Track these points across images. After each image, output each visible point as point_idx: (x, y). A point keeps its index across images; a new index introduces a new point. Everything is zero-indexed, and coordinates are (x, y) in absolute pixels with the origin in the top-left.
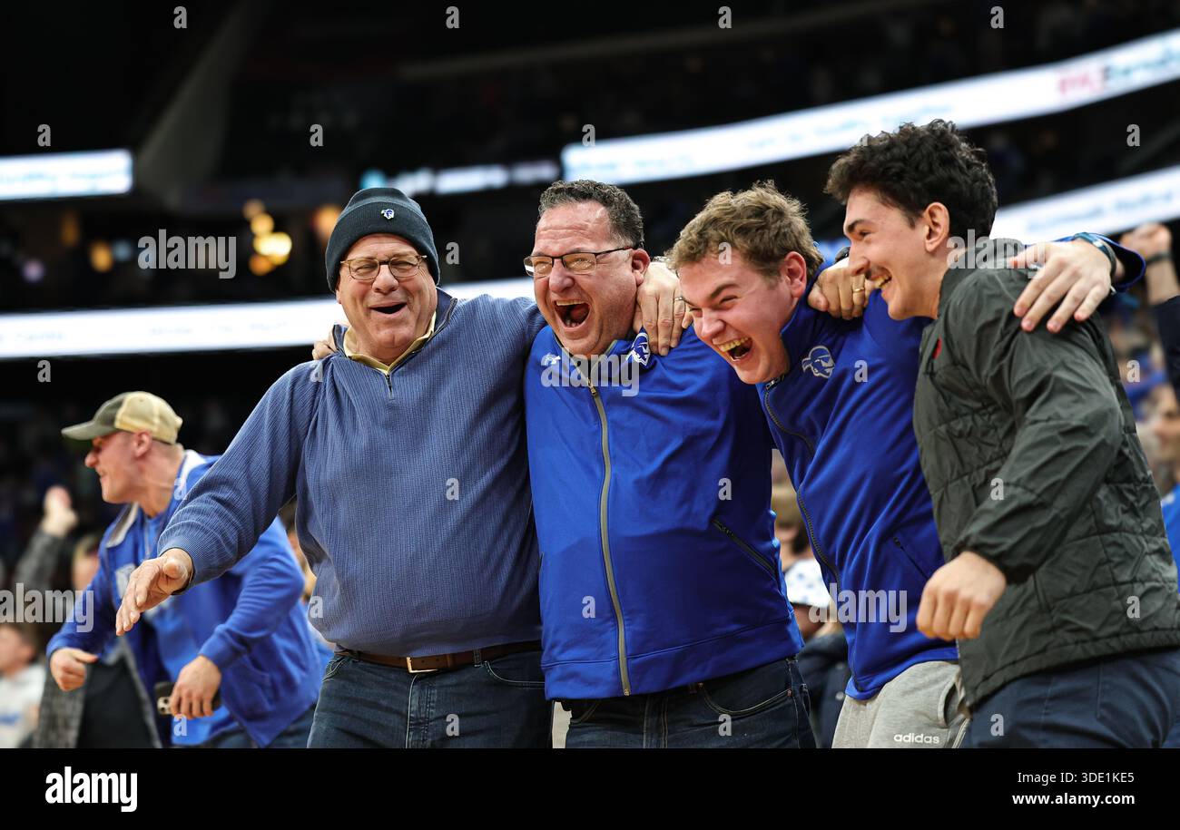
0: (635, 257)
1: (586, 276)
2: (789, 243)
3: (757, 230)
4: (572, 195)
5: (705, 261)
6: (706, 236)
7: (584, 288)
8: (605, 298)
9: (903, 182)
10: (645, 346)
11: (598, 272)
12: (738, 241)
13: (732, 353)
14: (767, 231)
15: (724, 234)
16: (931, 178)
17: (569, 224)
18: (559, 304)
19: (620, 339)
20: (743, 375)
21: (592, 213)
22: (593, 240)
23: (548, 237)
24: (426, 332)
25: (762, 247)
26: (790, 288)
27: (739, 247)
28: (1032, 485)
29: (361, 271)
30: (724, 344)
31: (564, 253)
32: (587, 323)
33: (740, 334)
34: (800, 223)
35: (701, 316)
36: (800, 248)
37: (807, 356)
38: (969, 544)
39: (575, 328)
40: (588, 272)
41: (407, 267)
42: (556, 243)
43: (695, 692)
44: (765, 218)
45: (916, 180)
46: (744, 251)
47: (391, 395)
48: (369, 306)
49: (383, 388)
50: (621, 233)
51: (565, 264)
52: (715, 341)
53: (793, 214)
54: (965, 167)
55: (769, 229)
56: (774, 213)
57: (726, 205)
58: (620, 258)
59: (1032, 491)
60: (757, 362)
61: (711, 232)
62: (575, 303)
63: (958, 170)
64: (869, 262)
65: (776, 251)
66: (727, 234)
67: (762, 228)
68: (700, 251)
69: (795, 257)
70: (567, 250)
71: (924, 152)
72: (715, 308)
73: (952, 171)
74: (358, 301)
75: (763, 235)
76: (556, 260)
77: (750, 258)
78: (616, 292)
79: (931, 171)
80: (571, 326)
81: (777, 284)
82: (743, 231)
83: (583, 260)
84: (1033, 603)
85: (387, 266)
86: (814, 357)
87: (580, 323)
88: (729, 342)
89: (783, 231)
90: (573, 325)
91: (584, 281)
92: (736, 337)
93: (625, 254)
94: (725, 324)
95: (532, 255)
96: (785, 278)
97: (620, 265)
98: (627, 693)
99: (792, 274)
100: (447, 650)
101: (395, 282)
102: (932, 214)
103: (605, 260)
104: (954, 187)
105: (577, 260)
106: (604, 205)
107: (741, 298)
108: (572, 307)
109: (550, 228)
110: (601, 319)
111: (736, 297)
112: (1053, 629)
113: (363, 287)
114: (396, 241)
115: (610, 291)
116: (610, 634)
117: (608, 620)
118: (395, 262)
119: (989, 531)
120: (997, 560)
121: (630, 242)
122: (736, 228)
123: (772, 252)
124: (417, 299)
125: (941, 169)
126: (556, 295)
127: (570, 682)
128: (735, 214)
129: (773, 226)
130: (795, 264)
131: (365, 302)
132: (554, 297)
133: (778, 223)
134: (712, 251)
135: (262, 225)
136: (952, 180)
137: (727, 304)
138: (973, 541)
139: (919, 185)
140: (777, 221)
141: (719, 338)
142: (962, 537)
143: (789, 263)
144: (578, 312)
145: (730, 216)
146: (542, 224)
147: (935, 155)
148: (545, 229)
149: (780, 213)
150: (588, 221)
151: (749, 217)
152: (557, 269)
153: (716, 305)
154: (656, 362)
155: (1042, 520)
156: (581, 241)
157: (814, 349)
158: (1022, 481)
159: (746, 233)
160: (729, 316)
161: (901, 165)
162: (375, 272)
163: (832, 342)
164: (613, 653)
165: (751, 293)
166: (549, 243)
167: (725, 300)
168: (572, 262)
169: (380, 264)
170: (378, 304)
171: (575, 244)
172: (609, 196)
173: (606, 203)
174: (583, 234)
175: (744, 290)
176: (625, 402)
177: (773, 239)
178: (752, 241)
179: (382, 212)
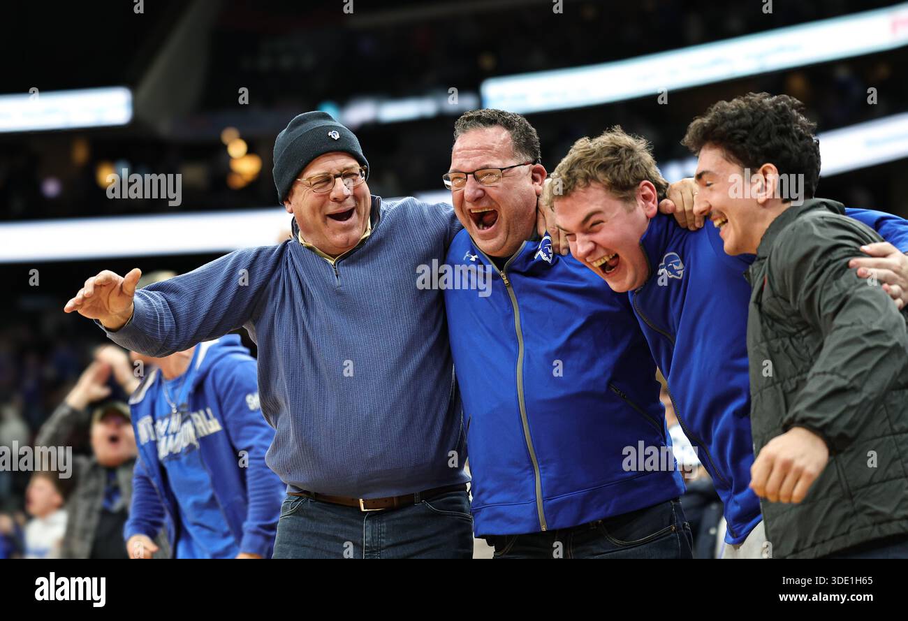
0: (534, 171)
1: (494, 187)
2: (641, 175)
3: (614, 166)
4: (481, 122)
5: (574, 195)
6: (574, 174)
7: (493, 197)
8: (510, 205)
9: (744, 145)
10: (550, 247)
11: (505, 184)
12: (600, 175)
13: (604, 267)
14: (622, 165)
15: (588, 172)
16: (768, 145)
17: (479, 145)
18: (473, 212)
19: (527, 239)
20: (614, 286)
21: (498, 136)
22: (499, 158)
23: (462, 157)
24: (365, 232)
25: (619, 179)
26: (643, 210)
27: (601, 181)
28: (844, 373)
29: (317, 186)
30: (595, 261)
31: (475, 169)
32: (497, 226)
33: (608, 251)
34: (648, 158)
35: (575, 240)
36: (650, 177)
37: (662, 262)
38: (797, 419)
39: (487, 231)
40: (496, 184)
41: (354, 177)
42: (469, 161)
43: (595, 527)
44: (620, 156)
45: (755, 144)
46: (605, 184)
47: (337, 282)
48: (327, 213)
49: (331, 276)
50: (522, 152)
51: (476, 178)
52: (588, 259)
53: (641, 151)
54: (797, 138)
55: (624, 164)
56: (626, 150)
57: (586, 148)
58: (522, 172)
60: (625, 273)
61: (577, 171)
62: (486, 210)
63: (791, 140)
64: (710, 207)
65: (631, 182)
66: (590, 171)
67: (619, 163)
68: (570, 188)
69: (647, 185)
70: (478, 167)
71: (766, 124)
72: (586, 232)
73: (786, 140)
74: (316, 210)
75: (619, 169)
76: (469, 176)
77: (611, 189)
78: (519, 200)
79: (769, 139)
80: (483, 229)
81: (635, 208)
82: (604, 167)
83: (491, 174)
85: (340, 178)
86: (667, 263)
87: (491, 226)
88: (600, 259)
90: (485, 228)
91: (493, 192)
92: (605, 254)
93: (525, 169)
94: (596, 244)
95: (450, 172)
96: (640, 202)
97: (522, 177)
98: (544, 529)
99: (646, 198)
100: (394, 493)
101: (349, 191)
102: (765, 173)
103: (509, 174)
104: (786, 153)
105: (486, 175)
106: (507, 129)
107: (607, 221)
108: (483, 214)
109: (464, 149)
110: (508, 223)
111: (602, 222)
113: (321, 199)
114: (343, 157)
115: (515, 199)
116: (529, 480)
117: (526, 469)
118: (346, 174)
119: (812, 407)
120: (821, 431)
121: (530, 159)
122: (597, 165)
123: (629, 182)
125: (776, 138)
126: (470, 204)
127: (497, 521)
128: (595, 154)
129: (627, 161)
130: (648, 190)
131: (323, 210)
132: (468, 205)
133: (631, 159)
134: (579, 186)
135: (237, 149)
136: (784, 147)
137: (596, 227)
138: (800, 417)
139: (757, 149)
140: (630, 156)
141: (592, 257)
142: (790, 414)
143: (642, 190)
144: (489, 217)
145: (591, 156)
146: (457, 146)
147: (774, 127)
148: (459, 150)
149: (630, 150)
150: (494, 142)
151: (607, 156)
152: (471, 183)
153: (587, 230)
156: (488, 158)
157: (667, 255)
158: (837, 371)
159: (605, 170)
160: (598, 238)
161: (745, 132)
162: (331, 185)
163: (680, 248)
164: (532, 497)
165: (615, 217)
166: (463, 161)
167: (593, 224)
168: (482, 177)
169: (335, 178)
170: (335, 211)
171: (484, 161)
172: (511, 122)
173: (509, 127)
174: (490, 153)
175: (608, 216)
176: (534, 291)
177: (628, 171)
178: (611, 175)
179: (329, 134)
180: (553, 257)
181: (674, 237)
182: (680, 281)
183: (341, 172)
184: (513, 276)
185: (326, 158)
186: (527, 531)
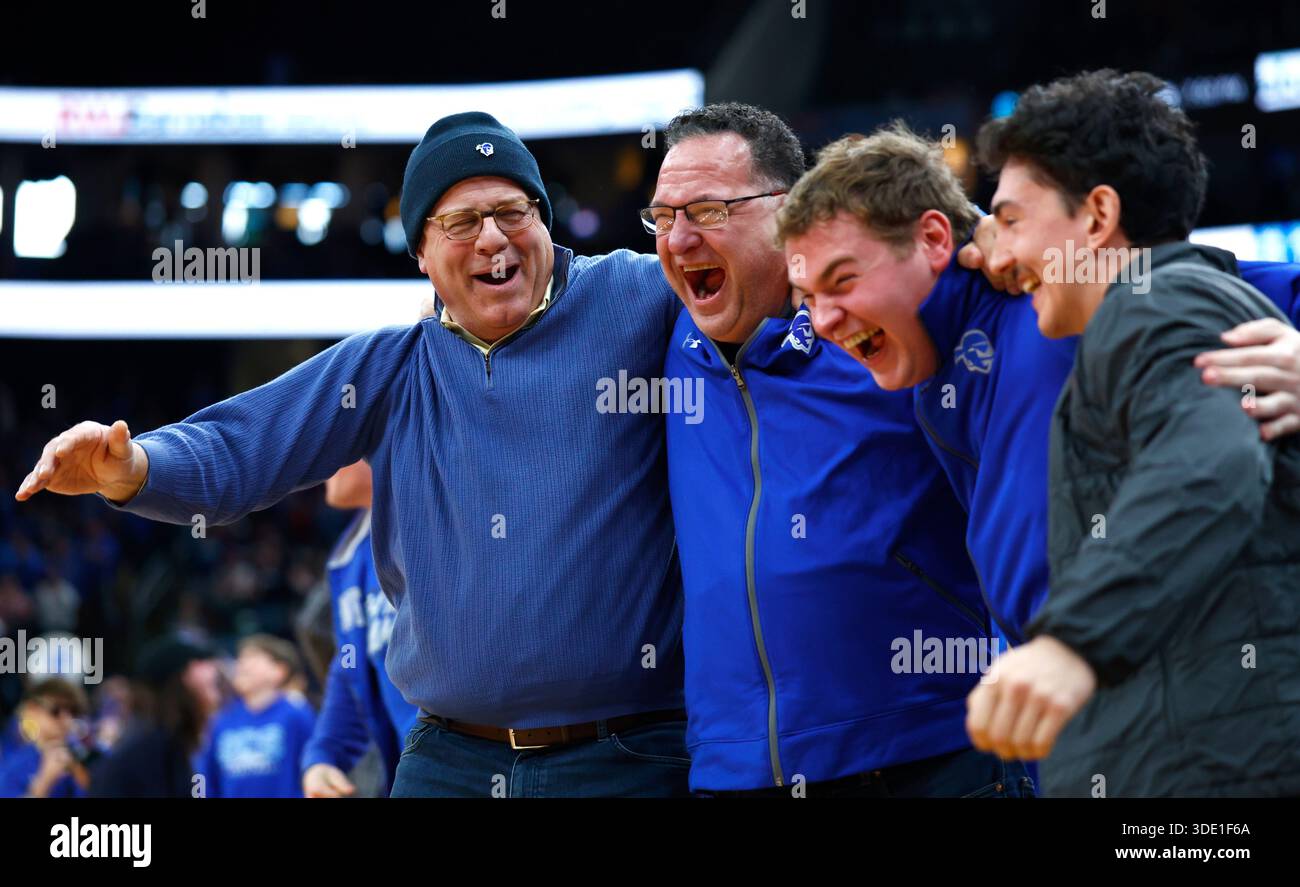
1: (718, 230)
2: (925, 201)
4: (702, 125)
5: (811, 232)
6: (811, 200)
7: (714, 247)
9: (1064, 157)
10: (807, 328)
11: (734, 227)
12: (853, 201)
14: (890, 185)
15: (833, 195)
17: (694, 163)
18: (686, 270)
19: (772, 315)
20: (880, 380)
21: (728, 149)
22: (726, 184)
23: (670, 181)
24: (541, 302)
25: (885, 208)
26: (925, 259)
27: (855, 210)
29: (457, 229)
30: (847, 339)
31: (687, 201)
32: (723, 294)
33: (866, 325)
36: (942, 204)
37: (959, 344)
39: (708, 301)
40: (720, 226)
41: (517, 217)
42: (678, 188)
43: (871, 783)
44: (889, 170)
45: (1081, 155)
46: (861, 215)
47: (488, 384)
48: (472, 272)
49: (479, 374)
50: (768, 174)
51: (690, 217)
52: (836, 335)
55: (895, 183)
56: (903, 161)
58: (765, 206)
59: (1137, 559)
60: (895, 361)
61: (817, 193)
62: (706, 268)
63: (1142, 145)
65: (906, 212)
66: (838, 195)
67: (885, 181)
68: (803, 220)
69: (936, 217)
70: (691, 198)
72: (831, 292)
74: (456, 269)
75: (885, 191)
76: (678, 212)
77: (869, 223)
78: (759, 252)
80: (705, 298)
81: (911, 255)
82: (860, 187)
83: (712, 210)
84: (1160, 728)
85: (491, 219)
86: (967, 346)
87: (715, 293)
88: (854, 335)
89: (914, 184)
90: (707, 297)
91: (714, 238)
92: (862, 329)
93: (773, 201)
94: (846, 313)
95: (652, 205)
96: (922, 246)
97: (766, 216)
98: (780, 783)
99: (933, 239)
100: (560, 720)
101: (505, 238)
103: (742, 209)
104: (1133, 168)
105: (707, 210)
106: (745, 138)
107: (861, 276)
108: (703, 274)
109: (673, 169)
110: (741, 289)
111: (853, 276)
112: (1183, 765)
113: (461, 250)
114: (500, 184)
115: (751, 250)
116: (759, 704)
117: (755, 686)
118: (503, 213)
120: (1084, 648)
121: (781, 185)
122: (850, 184)
123: (900, 213)
124: (532, 257)
125: (1116, 142)
126: (681, 258)
128: (850, 165)
129: (901, 178)
130: (936, 226)
131: (465, 268)
132: (679, 260)
133: (908, 175)
137: (844, 284)
138: (1054, 621)
140: (907, 170)
141: (840, 330)
143: (926, 225)
144: (712, 278)
145: (845, 170)
146: (669, 161)
148: (669, 171)
150: (720, 159)
151: (869, 169)
152: (681, 223)
153: (831, 288)
154: (821, 348)
155: (1148, 600)
156: (709, 184)
157: (967, 334)
159: (864, 191)
160: (849, 301)
161: (1064, 135)
162: (477, 228)
163: (990, 324)
164: (762, 730)
165: (876, 269)
166: (669, 188)
167: (841, 280)
168: (698, 213)
169: (483, 217)
170: (483, 269)
171: (701, 189)
172: (752, 125)
173: (747, 133)
174: (711, 175)
175: (864, 266)
176: (779, 397)
177: (900, 195)
178: (871, 200)
179: (478, 148)
180: (814, 344)
181: (980, 305)
182: (986, 377)
183: (495, 208)
184: (752, 374)
185: (471, 186)
186: (753, 786)
